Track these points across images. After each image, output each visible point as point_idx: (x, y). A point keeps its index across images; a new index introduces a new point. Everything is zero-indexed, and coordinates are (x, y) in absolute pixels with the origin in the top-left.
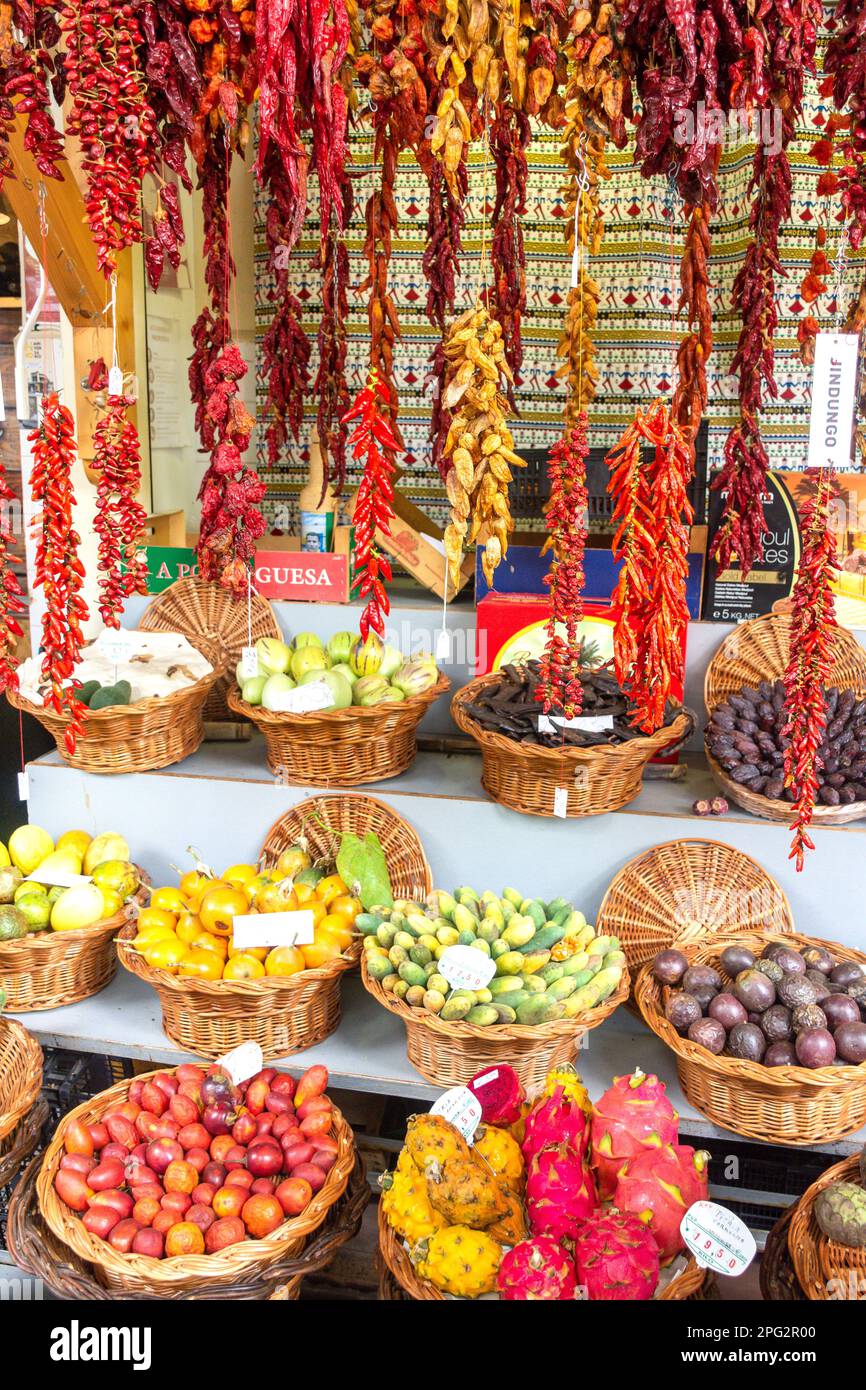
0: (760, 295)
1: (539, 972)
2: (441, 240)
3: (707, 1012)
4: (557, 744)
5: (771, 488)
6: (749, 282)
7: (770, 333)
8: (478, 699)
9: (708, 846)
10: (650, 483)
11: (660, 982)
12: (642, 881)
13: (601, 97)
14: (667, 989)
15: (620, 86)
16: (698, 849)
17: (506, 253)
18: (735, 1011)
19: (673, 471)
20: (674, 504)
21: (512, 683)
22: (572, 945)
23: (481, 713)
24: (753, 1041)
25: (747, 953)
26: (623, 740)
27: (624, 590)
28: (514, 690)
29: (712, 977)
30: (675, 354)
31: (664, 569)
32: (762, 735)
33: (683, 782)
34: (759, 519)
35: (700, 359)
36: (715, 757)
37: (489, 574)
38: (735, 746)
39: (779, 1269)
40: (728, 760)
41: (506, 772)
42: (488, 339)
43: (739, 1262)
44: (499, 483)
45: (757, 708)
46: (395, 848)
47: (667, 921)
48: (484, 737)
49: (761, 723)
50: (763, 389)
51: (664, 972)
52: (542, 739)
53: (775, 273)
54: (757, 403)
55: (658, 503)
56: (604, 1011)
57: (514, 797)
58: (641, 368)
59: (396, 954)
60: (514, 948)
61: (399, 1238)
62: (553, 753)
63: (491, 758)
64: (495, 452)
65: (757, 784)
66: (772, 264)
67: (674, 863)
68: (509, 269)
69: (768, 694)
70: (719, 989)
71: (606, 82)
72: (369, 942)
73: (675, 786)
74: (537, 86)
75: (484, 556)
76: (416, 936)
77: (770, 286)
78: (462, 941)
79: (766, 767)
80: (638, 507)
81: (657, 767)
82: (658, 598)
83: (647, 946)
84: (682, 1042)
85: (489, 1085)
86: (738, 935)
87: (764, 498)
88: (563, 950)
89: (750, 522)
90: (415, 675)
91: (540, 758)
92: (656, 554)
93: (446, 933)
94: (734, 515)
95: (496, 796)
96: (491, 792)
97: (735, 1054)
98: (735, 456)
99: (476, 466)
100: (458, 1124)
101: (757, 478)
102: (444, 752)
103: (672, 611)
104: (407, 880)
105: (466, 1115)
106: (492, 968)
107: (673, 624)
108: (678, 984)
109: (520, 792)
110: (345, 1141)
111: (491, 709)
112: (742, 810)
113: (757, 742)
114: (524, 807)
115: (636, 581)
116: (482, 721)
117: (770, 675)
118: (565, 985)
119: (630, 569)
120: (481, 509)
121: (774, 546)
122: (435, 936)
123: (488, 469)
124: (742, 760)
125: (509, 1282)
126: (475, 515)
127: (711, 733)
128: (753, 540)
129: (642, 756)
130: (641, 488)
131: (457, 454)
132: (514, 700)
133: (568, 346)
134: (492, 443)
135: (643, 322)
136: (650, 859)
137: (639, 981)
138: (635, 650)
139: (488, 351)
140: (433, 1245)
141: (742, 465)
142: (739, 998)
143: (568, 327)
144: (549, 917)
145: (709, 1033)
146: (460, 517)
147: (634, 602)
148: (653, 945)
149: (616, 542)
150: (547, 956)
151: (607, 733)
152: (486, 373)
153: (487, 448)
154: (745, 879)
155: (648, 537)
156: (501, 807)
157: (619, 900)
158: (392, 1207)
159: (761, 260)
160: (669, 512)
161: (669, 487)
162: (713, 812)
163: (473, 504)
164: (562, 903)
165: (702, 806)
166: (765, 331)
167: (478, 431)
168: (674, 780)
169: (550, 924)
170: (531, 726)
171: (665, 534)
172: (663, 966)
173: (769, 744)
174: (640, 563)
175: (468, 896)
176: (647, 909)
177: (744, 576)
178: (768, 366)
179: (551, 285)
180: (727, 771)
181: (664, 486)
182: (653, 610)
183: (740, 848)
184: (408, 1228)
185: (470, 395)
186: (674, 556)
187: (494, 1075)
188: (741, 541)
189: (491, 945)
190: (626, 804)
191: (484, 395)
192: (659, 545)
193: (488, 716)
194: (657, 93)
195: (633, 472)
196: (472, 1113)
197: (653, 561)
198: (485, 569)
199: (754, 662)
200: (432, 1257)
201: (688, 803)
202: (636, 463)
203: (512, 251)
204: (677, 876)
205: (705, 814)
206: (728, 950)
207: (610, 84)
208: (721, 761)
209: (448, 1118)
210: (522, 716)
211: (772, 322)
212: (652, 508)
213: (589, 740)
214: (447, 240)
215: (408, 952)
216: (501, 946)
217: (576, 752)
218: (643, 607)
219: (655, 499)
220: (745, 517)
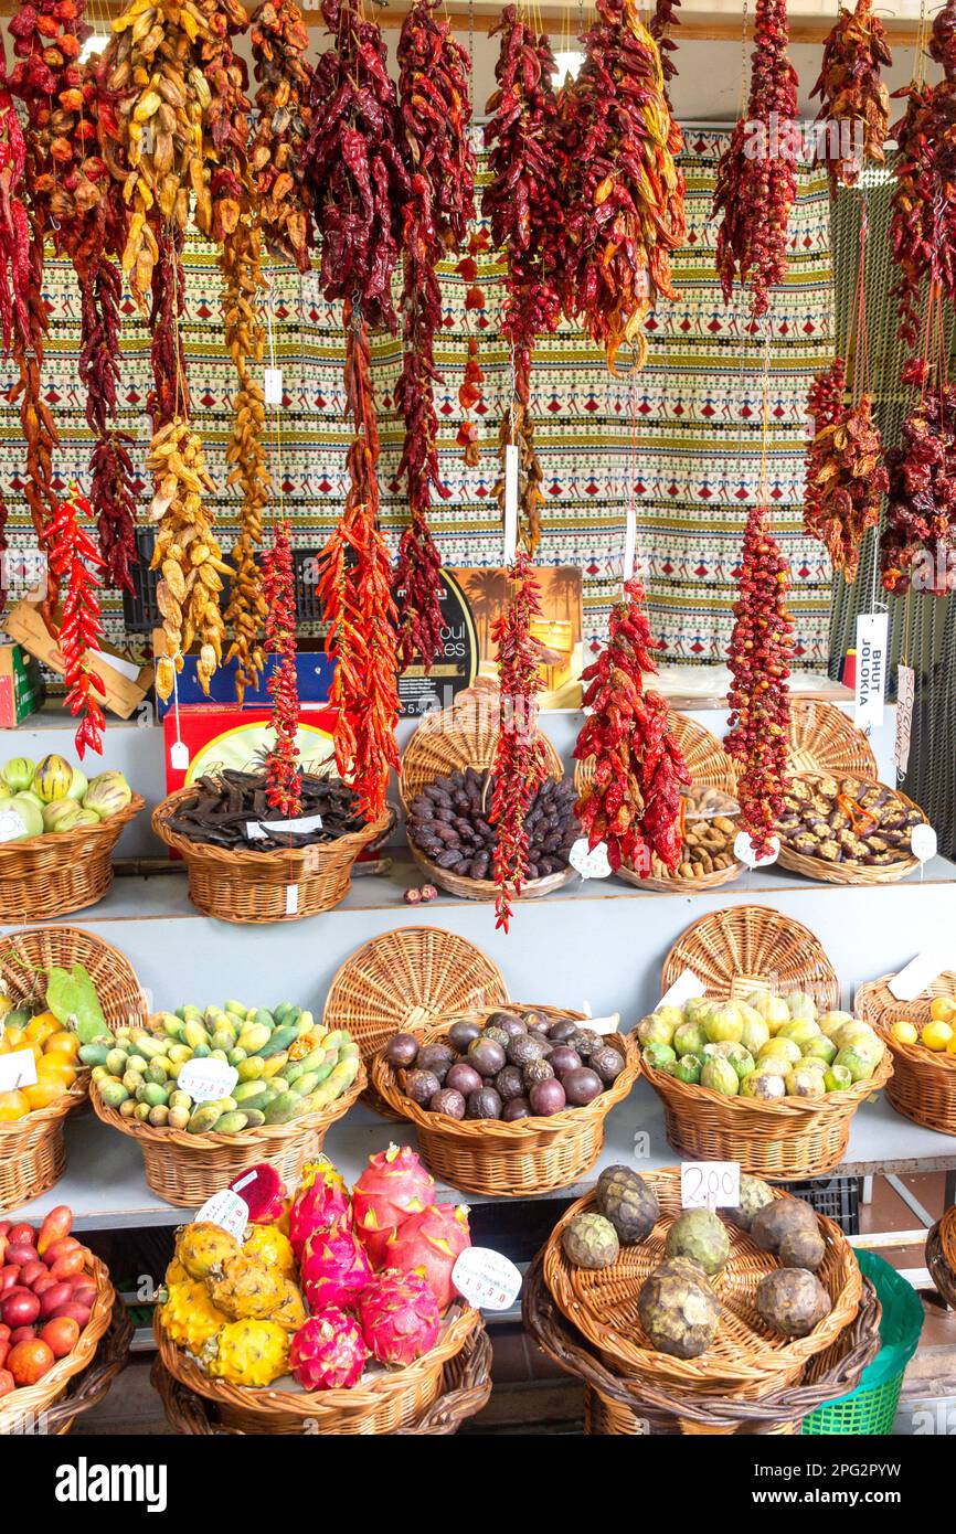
0: (421, 401)
1: (281, 1073)
2: (98, 344)
3: (445, 1084)
4: (270, 848)
5: (445, 585)
6: (410, 389)
7: (433, 437)
8: (177, 813)
9: (422, 932)
10: (356, 585)
11: (395, 1066)
12: (363, 975)
13: (285, 227)
14: (403, 1071)
15: (303, 219)
16: (413, 936)
17: (165, 358)
18: (470, 1078)
19: (377, 573)
20: (379, 604)
21: (210, 794)
22: (309, 1042)
23: (185, 827)
24: (491, 1102)
25: (472, 1026)
26: (334, 838)
27: (339, 688)
28: (214, 801)
29: (444, 1053)
30: (345, 455)
31: (375, 666)
32: (461, 821)
33: (388, 876)
34: (437, 614)
35: (369, 463)
36: (419, 847)
37: (206, 682)
38: (437, 834)
39: (538, 1305)
40: (433, 848)
41: (218, 884)
42: (190, 453)
43: (508, 1295)
44: (211, 591)
45: (452, 796)
46: (105, 977)
47: (391, 1011)
48: (193, 849)
49: (457, 809)
50: (432, 490)
51: (398, 1055)
52: (253, 845)
53: (433, 382)
54: (426, 503)
55: (365, 604)
56: (348, 1100)
57: (227, 908)
58: (301, 469)
59: (132, 1078)
60: (251, 1054)
61: (182, 1349)
62: (269, 857)
63: (199, 870)
64: (205, 562)
65: (462, 868)
66: (429, 373)
67: (392, 953)
68: (171, 375)
69: (460, 782)
70: (453, 1062)
71: (290, 215)
72: (98, 1073)
73: (382, 881)
74: (224, 215)
75: (199, 664)
76: (148, 1059)
77: (429, 392)
78: (196, 1055)
79: (468, 851)
80: (346, 610)
81: (362, 864)
82: (371, 693)
83: (374, 1037)
84: (425, 1115)
85: (250, 1186)
86: (459, 1014)
87: (440, 594)
88: (300, 1049)
89: (429, 618)
90: (109, 795)
91: (254, 863)
92: (367, 651)
93: (178, 1051)
94: (413, 612)
95: (208, 910)
96: (201, 906)
97: (477, 1117)
98: (410, 555)
99: (186, 576)
100: (226, 1226)
101: (432, 575)
102: (140, 874)
103: (386, 705)
104: (120, 1010)
105: (233, 1217)
106: (234, 1075)
107: (388, 716)
108: (413, 1065)
109: (233, 902)
110: (101, 1276)
111: (195, 822)
112: (450, 895)
113: (456, 828)
114: (239, 916)
115: (350, 678)
116: (188, 835)
117: (459, 764)
118: (308, 1082)
119: (344, 667)
120: (194, 620)
121: (451, 640)
122: (167, 1055)
123: (198, 579)
124: (445, 846)
125: (303, 1357)
126: (188, 625)
127: (412, 824)
128: (433, 635)
129: (353, 852)
130: (348, 591)
131: (166, 566)
132: (216, 810)
133: (237, 451)
134: (201, 554)
135: (299, 424)
136: (369, 952)
137: (375, 1069)
138: (354, 743)
139: (190, 465)
140: (223, 1341)
141: (416, 563)
142: (474, 1065)
143: (237, 433)
144: (278, 1022)
145: (452, 1102)
146: (173, 627)
147: (349, 698)
148: (380, 1036)
149: (327, 644)
150: (285, 1057)
151: (318, 833)
152: (189, 486)
153: (196, 558)
154: (460, 959)
155: (358, 636)
156: (213, 920)
157: (343, 997)
158: (171, 1320)
159: (419, 368)
160: (376, 612)
161: (375, 589)
162: (423, 900)
163: (185, 614)
164: (289, 1007)
165: (413, 895)
166: (428, 435)
167: (185, 542)
168: (380, 875)
169: (280, 1028)
170: (239, 833)
171: (373, 632)
172: (396, 1050)
173: (468, 829)
174: (353, 661)
175: (192, 1012)
176: (371, 1001)
177: (427, 670)
178: (434, 468)
179: (202, 387)
180: (433, 858)
181: (369, 588)
182: (368, 704)
183: (452, 931)
184: (192, 1335)
185: (175, 508)
186: (383, 652)
187: (254, 1176)
188: (422, 636)
189: (227, 1054)
190: (338, 902)
191: (190, 507)
192: (369, 642)
193: (193, 829)
194: (338, 227)
195: (340, 576)
196: (239, 1213)
197: (365, 658)
198: (202, 677)
199: (443, 753)
200: (224, 1354)
201: (399, 894)
202: (341, 568)
203: (173, 357)
204: (396, 965)
205: (416, 902)
206: (454, 1027)
207: (294, 217)
208: (425, 850)
209: (216, 1222)
210: (228, 825)
211: (434, 425)
212: (360, 609)
213: (301, 841)
214: (104, 344)
215: (143, 1074)
216: (239, 1054)
217: (291, 854)
218: (358, 702)
219: (362, 600)
220: (423, 613)
